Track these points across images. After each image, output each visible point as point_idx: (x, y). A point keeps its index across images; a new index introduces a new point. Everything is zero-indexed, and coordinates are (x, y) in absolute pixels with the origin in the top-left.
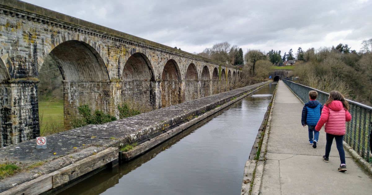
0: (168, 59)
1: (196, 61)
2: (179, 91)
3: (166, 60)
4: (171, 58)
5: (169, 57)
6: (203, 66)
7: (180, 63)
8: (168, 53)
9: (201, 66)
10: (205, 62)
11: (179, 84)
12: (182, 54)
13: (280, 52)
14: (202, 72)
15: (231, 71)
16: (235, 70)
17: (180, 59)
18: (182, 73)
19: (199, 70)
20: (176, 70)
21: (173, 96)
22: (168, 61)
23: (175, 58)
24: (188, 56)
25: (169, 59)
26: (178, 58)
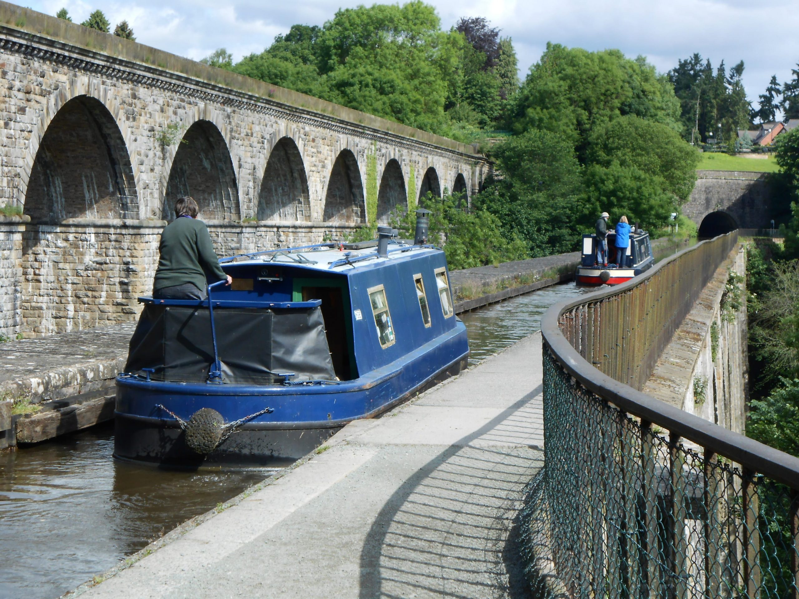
0: (62, 95)
1: (229, 109)
2: (122, 283)
3: (52, 101)
4: (80, 91)
5: (72, 83)
6: (270, 141)
7: (132, 116)
8: (63, 63)
9: (254, 140)
10: (281, 115)
11: (125, 245)
12: (148, 70)
13: (739, 69)
14: (261, 174)
15: (440, 172)
16: (466, 170)
17: (134, 96)
18: (144, 176)
19: (248, 162)
20: (108, 163)
21: (88, 315)
22: (66, 105)
23: (105, 91)
24: (179, 78)
25: (69, 98)
26: (125, 89)
